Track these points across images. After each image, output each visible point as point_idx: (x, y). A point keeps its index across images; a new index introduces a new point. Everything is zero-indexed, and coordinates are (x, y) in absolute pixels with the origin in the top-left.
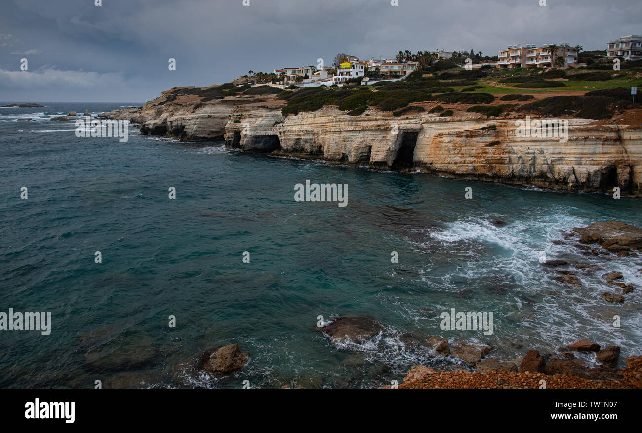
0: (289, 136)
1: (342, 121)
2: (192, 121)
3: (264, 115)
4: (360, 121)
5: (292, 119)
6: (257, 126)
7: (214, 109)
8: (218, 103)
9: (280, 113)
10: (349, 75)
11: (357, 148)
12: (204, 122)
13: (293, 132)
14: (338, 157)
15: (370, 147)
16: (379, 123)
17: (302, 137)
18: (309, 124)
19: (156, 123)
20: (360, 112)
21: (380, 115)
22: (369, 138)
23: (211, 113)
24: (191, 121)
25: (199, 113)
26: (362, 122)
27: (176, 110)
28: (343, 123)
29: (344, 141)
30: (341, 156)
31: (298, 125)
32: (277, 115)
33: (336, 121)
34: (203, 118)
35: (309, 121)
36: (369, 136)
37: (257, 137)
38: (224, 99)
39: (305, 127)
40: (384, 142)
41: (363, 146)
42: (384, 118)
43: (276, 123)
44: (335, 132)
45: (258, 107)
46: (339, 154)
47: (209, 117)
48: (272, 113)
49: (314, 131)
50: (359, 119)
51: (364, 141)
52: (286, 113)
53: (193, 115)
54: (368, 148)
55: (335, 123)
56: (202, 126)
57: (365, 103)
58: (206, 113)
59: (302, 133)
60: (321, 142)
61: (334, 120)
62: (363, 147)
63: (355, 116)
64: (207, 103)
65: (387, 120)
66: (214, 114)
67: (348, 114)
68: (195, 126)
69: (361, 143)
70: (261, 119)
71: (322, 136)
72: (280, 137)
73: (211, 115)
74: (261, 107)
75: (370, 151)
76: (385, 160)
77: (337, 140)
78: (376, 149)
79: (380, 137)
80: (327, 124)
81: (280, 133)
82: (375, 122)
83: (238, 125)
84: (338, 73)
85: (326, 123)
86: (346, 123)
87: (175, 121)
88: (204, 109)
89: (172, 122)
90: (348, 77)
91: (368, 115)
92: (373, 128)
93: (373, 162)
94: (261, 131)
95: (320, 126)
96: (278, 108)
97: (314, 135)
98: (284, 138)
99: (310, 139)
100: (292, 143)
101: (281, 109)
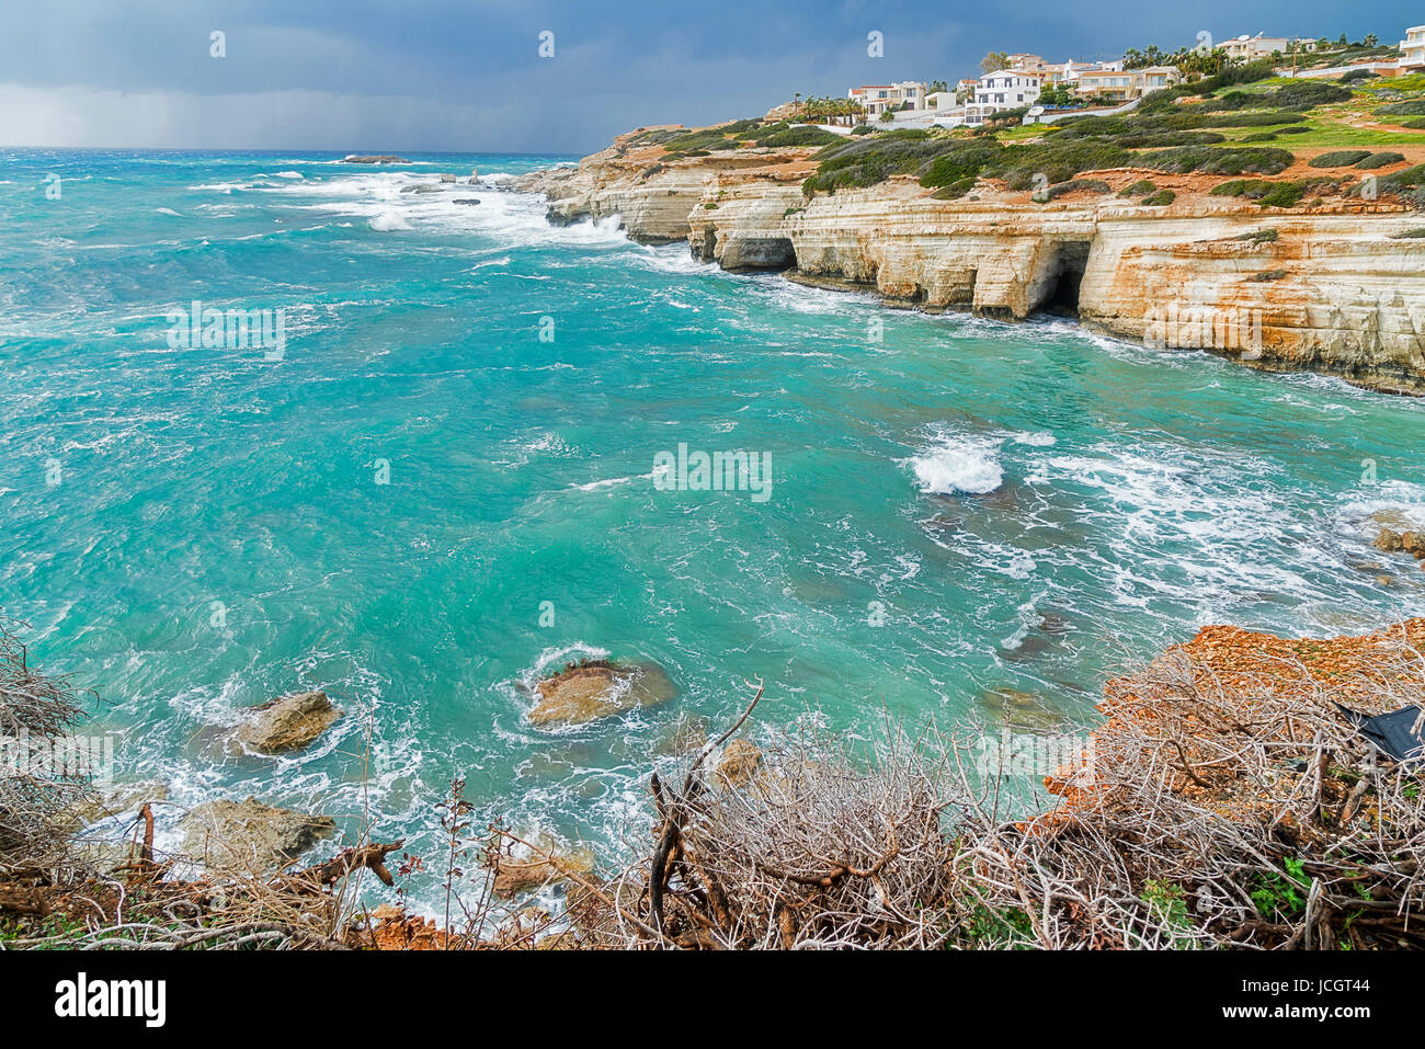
0: (811, 241)
1: (916, 213)
2: (637, 203)
3: (764, 194)
4: (955, 212)
5: (823, 202)
6: (748, 219)
7: (685, 178)
8: (695, 166)
9: (798, 190)
10: (1002, 101)
11: (946, 275)
12: (660, 206)
13: (818, 234)
14: (907, 291)
15: (975, 272)
16: (998, 218)
17: (836, 245)
18: (852, 216)
19: (574, 205)
20: (956, 193)
21: (1002, 201)
22: (971, 253)
23: (677, 186)
24: (634, 202)
25: (651, 187)
26: (960, 215)
27: (613, 178)
28: (918, 216)
29: (919, 257)
30: (914, 289)
31: (833, 217)
32: (792, 196)
33: (904, 212)
34: (657, 195)
35: (854, 209)
36: (972, 248)
37: (750, 242)
38: (710, 157)
39: (842, 224)
40: (1006, 263)
41: (958, 269)
42: (1010, 207)
43: (790, 212)
44: (898, 236)
45: (756, 176)
46: (909, 286)
47: (671, 193)
48: (783, 189)
49: (860, 233)
50: (953, 209)
51: (961, 258)
52: (811, 189)
53: (641, 190)
54: (969, 274)
55: (902, 216)
56: (656, 213)
57: (976, 172)
58: (667, 186)
59: (834, 236)
60: (874, 257)
61: (900, 210)
62: (958, 273)
63: (945, 202)
64: (672, 164)
65: (1018, 211)
66: (685, 189)
67: (934, 196)
68: (641, 214)
69: (954, 263)
70: (757, 202)
71: (875, 244)
72: (796, 243)
73: (675, 189)
74: (760, 176)
75: (973, 282)
76: (1006, 303)
77: (903, 255)
78: (985, 279)
79: (997, 250)
80: (888, 218)
81: (794, 234)
82: (988, 215)
83: (713, 213)
84: (977, 97)
85: (885, 214)
86: (925, 216)
87: (605, 200)
88: (665, 176)
89: (598, 203)
90: (998, 106)
91: (973, 199)
92: (980, 229)
93: (979, 308)
94: (757, 228)
95: (874, 220)
96: (797, 179)
97: (859, 241)
98: (801, 245)
99: (852, 250)
100: (818, 256)
101: (803, 181)
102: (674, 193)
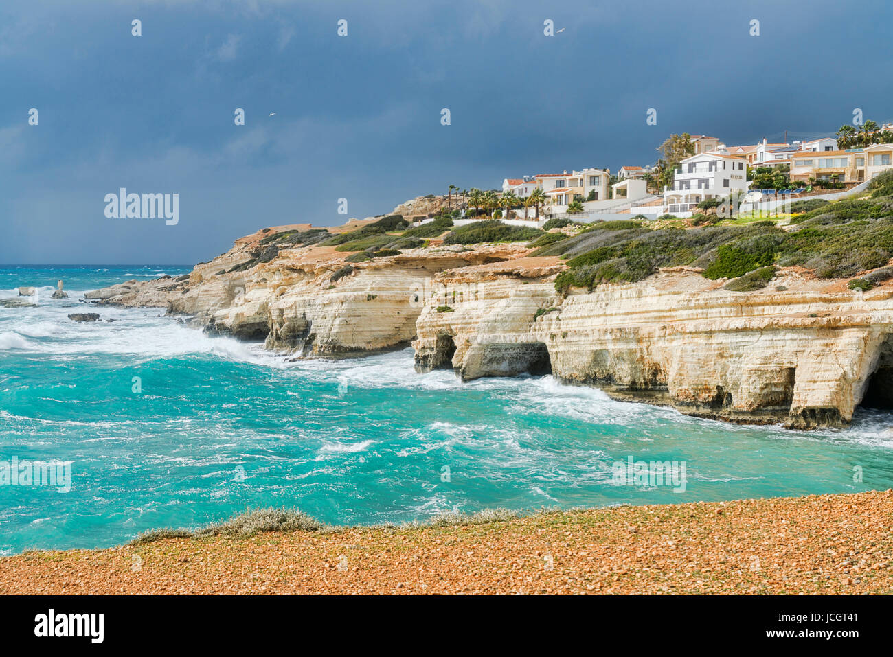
0: (577, 343)
1: (712, 307)
2: (330, 310)
3: (512, 293)
4: (760, 305)
5: (581, 300)
6: (495, 321)
7: (380, 280)
8: (386, 267)
9: (549, 287)
10: (707, 187)
11: (757, 375)
12: (357, 313)
13: (587, 335)
14: (705, 395)
15: (792, 372)
16: (814, 308)
17: (610, 347)
18: (627, 314)
20: (757, 283)
21: (814, 289)
22: (787, 348)
23: (372, 289)
24: (328, 308)
25: (344, 291)
26: (767, 307)
27: (290, 283)
28: (714, 310)
29: (722, 356)
30: (714, 393)
31: (599, 316)
32: (543, 294)
33: (696, 307)
34: (356, 300)
35: (627, 306)
36: (788, 343)
37: (495, 348)
38: (400, 256)
39: (615, 322)
40: (831, 359)
41: (772, 367)
42: (827, 296)
43: (541, 312)
44: (696, 333)
45: (497, 274)
46: (708, 390)
47: (370, 298)
48: (532, 287)
49: (641, 332)
50: (758, 300)
51: (775, 355)
52: (565, 285)
53: (332, 294)
54: (785, 373)
55: (694, 311)
56: (354, 320)
57: (770, 259)
58: (362, 290)
59: (609, 336)
60: (657, 358)
61: (693, 304)
62: (772, 372)
63: (748, 294)
64: (363, 264)
65: (835, 301)
66: (382, 293)
67: (728, 288)
68: (337, 321)
69: (766, 361)
70: (503, 302)
71: (660, 344)
72: (553, 347)
73: (374, 293)
74: (504, 273)
75: (791, 381)
76: (834, 404)
77: (702, 354)
78: (808, 377)
79: (818, 344)
80: (673, 313)
81: (553, 336)
82: (802, 306)
83: (447, 318)
84: (677, 184)
85: (671, 310)
86: (723, 310)
87: (291, 308)
88: (357, 279)
89: (281, 311)
90: (702, 192)
91: (780, 289)
92: (798, 321)
93: (800, 411)
94: (505, 332)
95: (655, 318)
96: (545, 276)
97: (640, 341)
98: (561, 348)
99: (631, 352)
100: (586, 360)
101: (554, 277)
102: (374, 297)
